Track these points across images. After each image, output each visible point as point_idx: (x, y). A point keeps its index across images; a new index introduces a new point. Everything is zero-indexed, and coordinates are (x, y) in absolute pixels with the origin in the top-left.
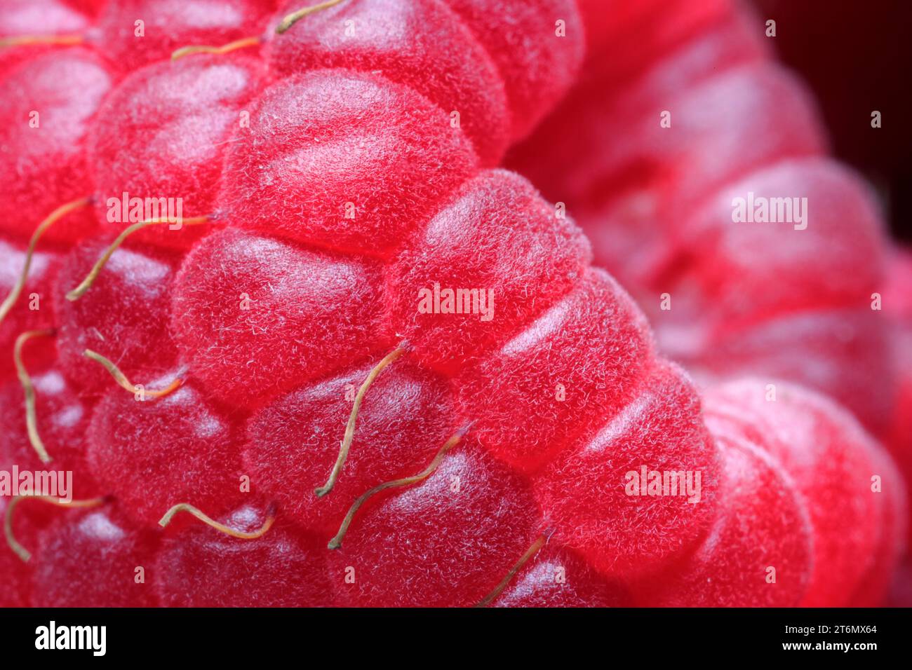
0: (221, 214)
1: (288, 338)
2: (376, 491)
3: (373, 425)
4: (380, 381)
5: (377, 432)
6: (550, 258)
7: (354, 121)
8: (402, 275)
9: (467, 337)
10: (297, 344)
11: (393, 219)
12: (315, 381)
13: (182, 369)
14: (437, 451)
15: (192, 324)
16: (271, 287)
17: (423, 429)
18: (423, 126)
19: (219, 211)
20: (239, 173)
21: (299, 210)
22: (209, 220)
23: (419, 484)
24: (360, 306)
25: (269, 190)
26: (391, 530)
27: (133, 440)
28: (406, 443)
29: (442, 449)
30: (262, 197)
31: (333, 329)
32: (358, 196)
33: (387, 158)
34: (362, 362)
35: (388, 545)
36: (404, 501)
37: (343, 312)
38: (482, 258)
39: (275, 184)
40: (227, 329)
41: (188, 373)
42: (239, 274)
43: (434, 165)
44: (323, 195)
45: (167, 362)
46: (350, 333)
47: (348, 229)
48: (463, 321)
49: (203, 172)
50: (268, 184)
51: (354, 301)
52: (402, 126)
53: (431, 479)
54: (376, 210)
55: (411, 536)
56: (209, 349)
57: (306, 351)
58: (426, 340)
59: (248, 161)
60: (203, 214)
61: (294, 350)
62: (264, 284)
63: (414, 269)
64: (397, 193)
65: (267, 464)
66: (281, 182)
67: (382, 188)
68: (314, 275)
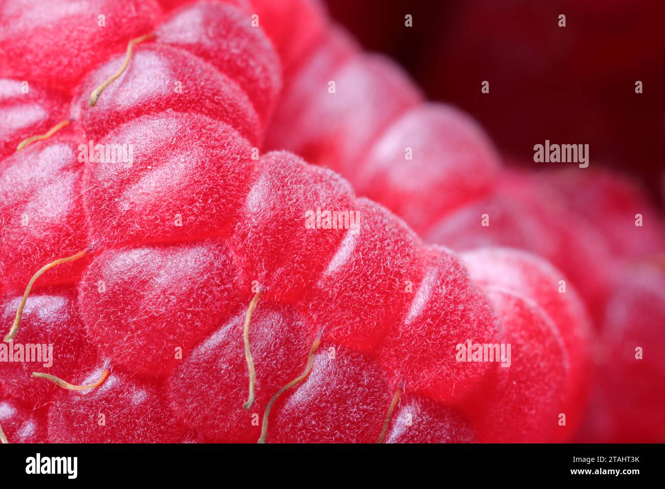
0: (96, 245)
1: (182, 309)
2: (278, 395)
3: (261, 350)
4: (254, 320)
5: (265, 354)
6: (334, 197)
7: (170, 146)
8: (242, 241)
9: (302, 268)
10: (189, 312)
11: (223, 204)
12: (209, 334)
13: (107, 362)
14: (307, 354)
15: (106, 326)
16: (156, 279)
17: (295, 341)
18: (217, 135)
19: (93, 243)
20: (102, 210)
21: (156, 219)
22: (88, 252)
23: (305, 380)
24: (223, 271)
25: (130, 213)
26: (299, 419)
27: (89, 423)
28: (288, 355)
29: (310, 351)
30: (125, 220)
31: (211, 292)
32: (195, 195)
33: (203, 163)
34: (235, 310)
35: (300, 429)
36: (299, 397)
37: (213, 279)
38: (293, 210)
39: (132, 208)
40: (135, 319)
41: (112, 363)
42: (129, 278)
43: (235, 159)
44: (170, 203)
45: (92, 362)
46: (222, 291)
47: (195, 220)
48: (296, 257)
49: (72, 221)
50: (126, 209)
51: (218, 269)
52: (203, 139)
53: (312, 374)
54: (210, 201)
55: (314, 418)
56: (125, 339)
57: (196, 314)
58: (274, 280)
59: (105, 199)
60: (82, 249)
61: (189, 316)
62: (150, 278)
63: (250, 233)
64: (219, 185)
65: (194, 404)
66: (136, 205)
67: (209, 185)
68: (183, 260)
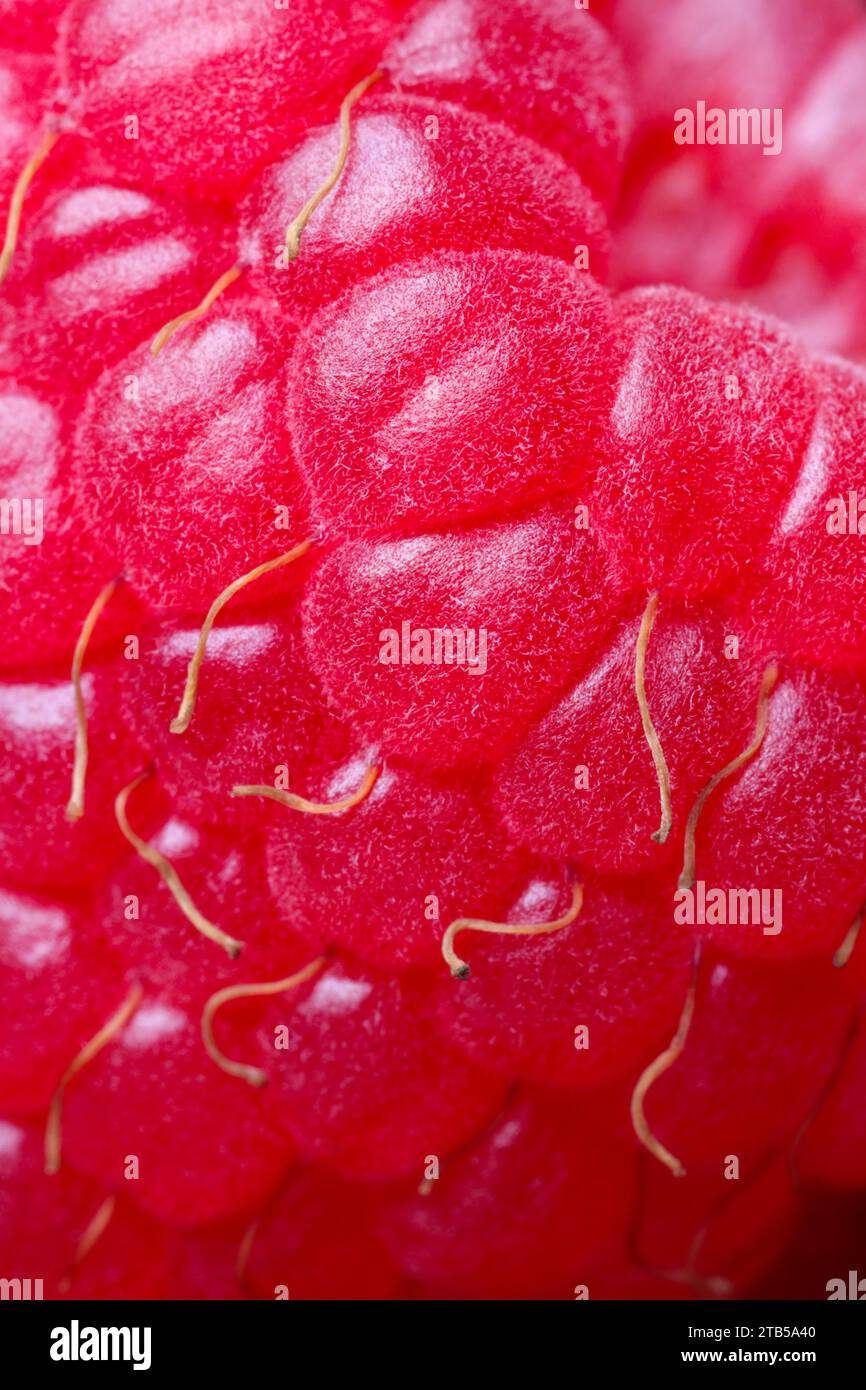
0: (327, 529)
1: (513, 656)
2: (709, 791)
3: (671, 711)
4: (651, 653)
5: (679, 718)
6: (775, 383)
7: (455, 333)
8: (613, 502)
9: (731, 540)
10: (527, 658)
11: (569, 436)
12: (567, 690)
13: (372, 752)
14: (756, 702)
15: (367, 692)
16: (456, 599)
17: (733, 684)
18: (540, 294)
19: (322, 527)
20: (336, 469)
21: (444, 484)
22: (313, 545)
23: (757, 754)
24: (583, 569)
25: (392, 475)
26: (754, 831)
27: (351, 871)
28: (721, 713)
29: (761, 694)
30: (383, 489)
31: (564, 616)
32: (514, 430)
33: (523, 361)
35: (759, 849)
36: (749, 782)
37: (566, 588)
38: (703, 429)
39: (394, 464)
40: (423, 680)
41: (381, 754)
42: (404, 603)
43: (580, 338)
44: (468, 450)
45: (344, 753)
46: (586, 610)
47: (520, 477)
48: (718, 521)
49: (276, 486)
50: (384, 468)
51: (573, 567)
52: (516, 307)
53: (769, 739)
54: (544, 436)
55: (781, 827)
56: (407, 715)
57: (540, 662)
58: (681, 569)
59: (340, 449)
60: (301, 540)
61: (527, 668)
62: (444, 600)
63: (627, 487)
64: (558, 401)
65: (552, 825)
66: (402, 458)
67: (538, 405)
68: (504, 557)
